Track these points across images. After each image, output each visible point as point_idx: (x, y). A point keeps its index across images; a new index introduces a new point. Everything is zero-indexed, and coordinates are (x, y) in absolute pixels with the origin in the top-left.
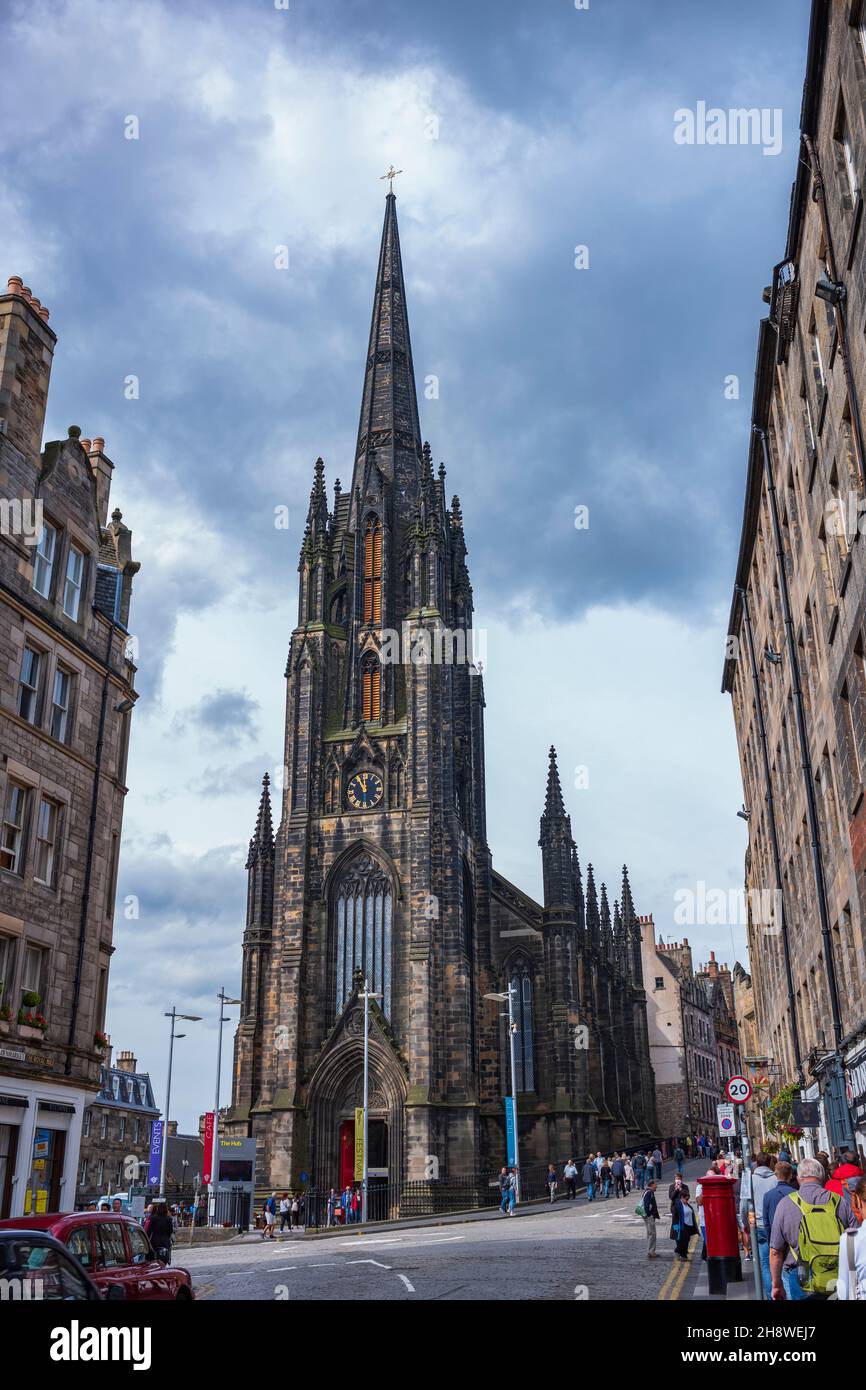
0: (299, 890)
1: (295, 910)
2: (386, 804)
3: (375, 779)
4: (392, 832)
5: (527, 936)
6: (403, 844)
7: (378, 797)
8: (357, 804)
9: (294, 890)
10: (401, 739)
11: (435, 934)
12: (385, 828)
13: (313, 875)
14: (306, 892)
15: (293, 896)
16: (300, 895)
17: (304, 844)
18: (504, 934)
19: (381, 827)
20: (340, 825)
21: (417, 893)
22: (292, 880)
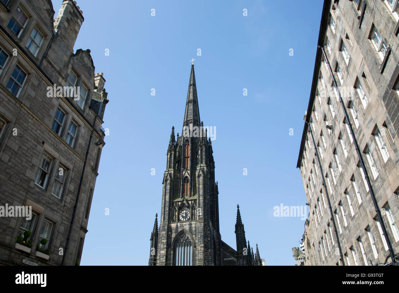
0: (165, 245)
1: (163, 250)
2: (191, 219)
3: (187, 212)
4: (192, 227)
5: (232, 260)
6: (196, 231)
7: (188, 217)
8: (182, 220)
9: (164, 244)
10: (195, 200)
11: (205, 258)
12: (190, 226)
13: (169, 240)
14: (167, 245)
15: (163, 246)
16: (165, 246)
17: (166, 231)
18: (225, 259)
19: (189, 226)
20: (177, 225)
21: (200, 245)
22: (163, 242)
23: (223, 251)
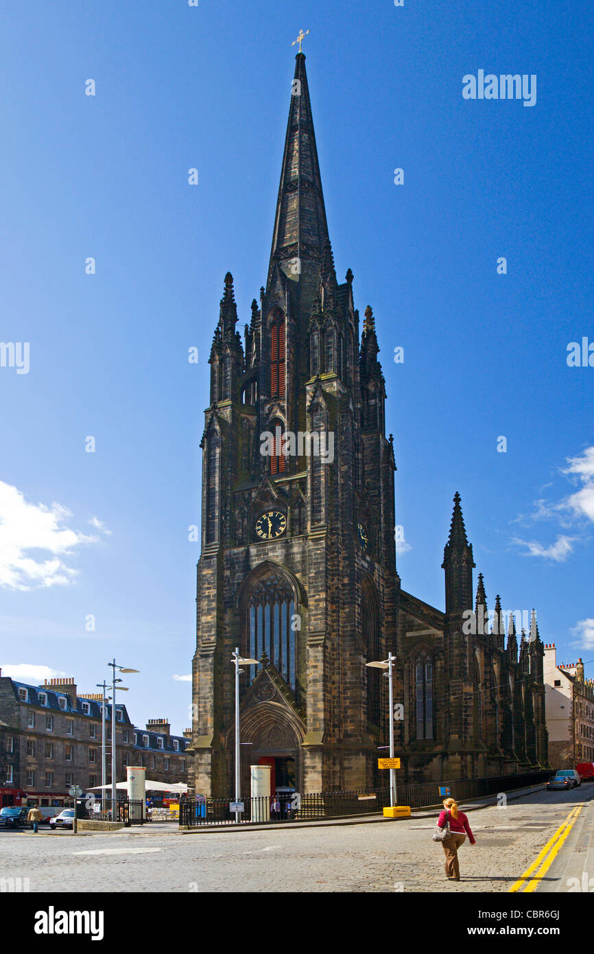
0: (213, 601)
1: (210, 614)
2: (289, 533)
3: (280, 516)
4: (293, 554)
6: (303, 562)
7: (282, 529)
8: (264, 536)
9: (209, 601)
10: (302, 482)
11: (332, 626)
12: (287, 551)
13: (226, 590)
14: (219, 602)
15: (208, 605)
16: (214, 604)
17: (216, 567)
19: (284, 551)
20: (248, 552)
21: (314, 596)
22: (207, 594)
23: (403, 615)
